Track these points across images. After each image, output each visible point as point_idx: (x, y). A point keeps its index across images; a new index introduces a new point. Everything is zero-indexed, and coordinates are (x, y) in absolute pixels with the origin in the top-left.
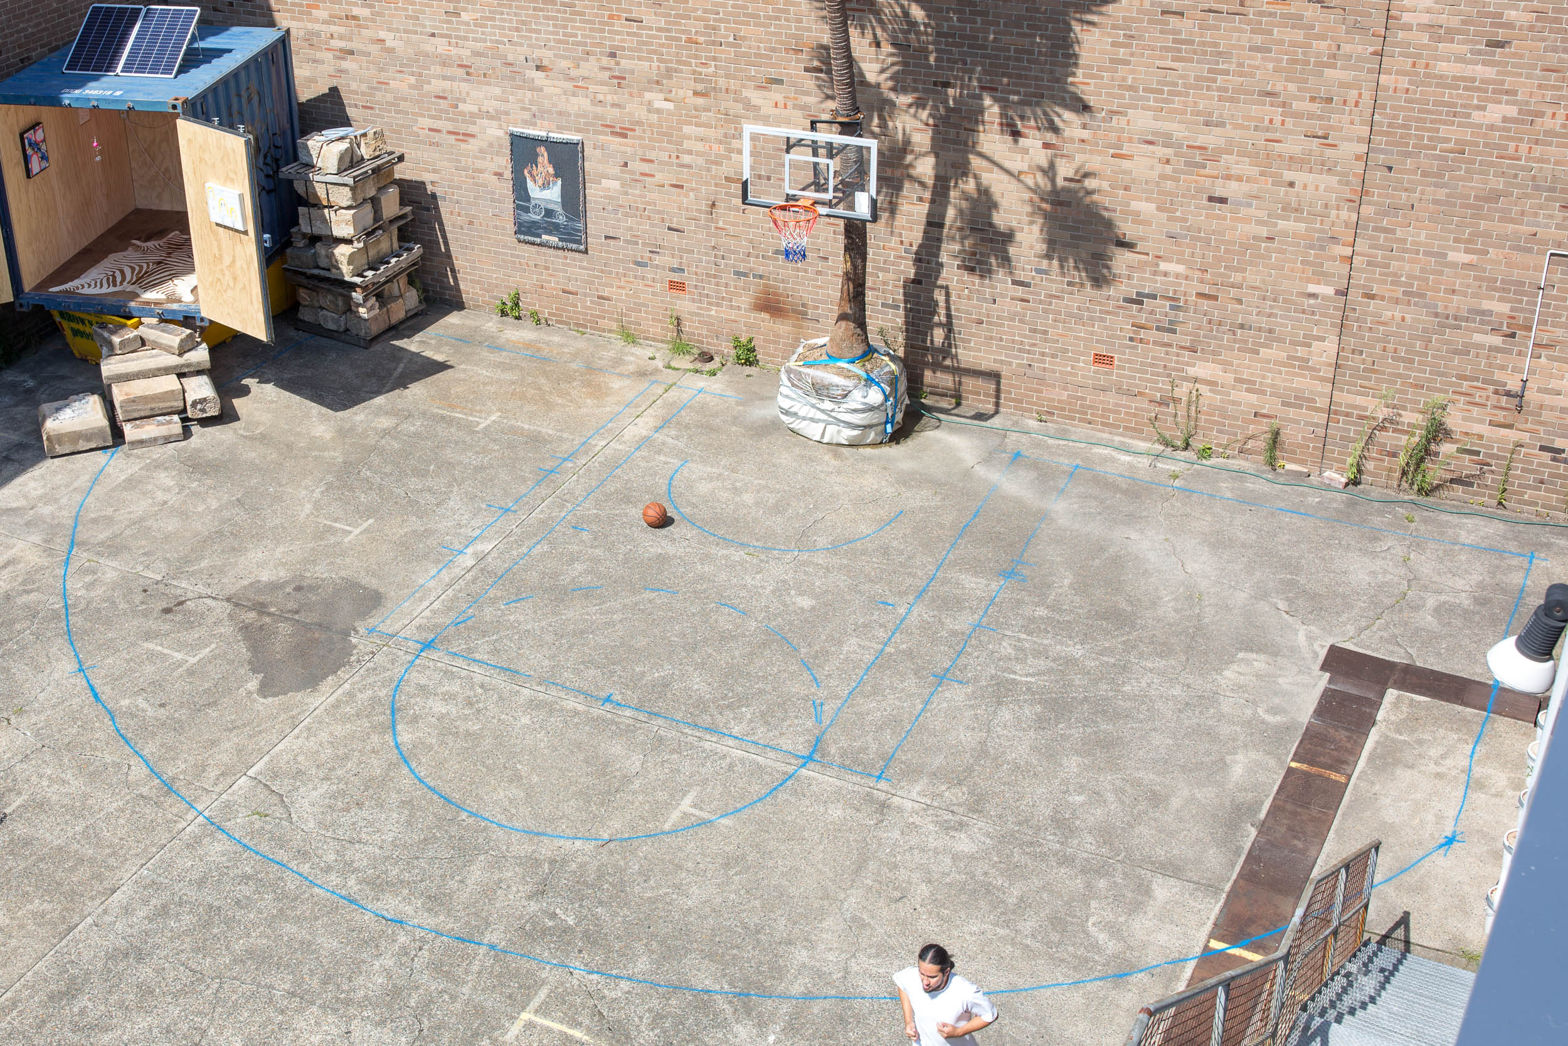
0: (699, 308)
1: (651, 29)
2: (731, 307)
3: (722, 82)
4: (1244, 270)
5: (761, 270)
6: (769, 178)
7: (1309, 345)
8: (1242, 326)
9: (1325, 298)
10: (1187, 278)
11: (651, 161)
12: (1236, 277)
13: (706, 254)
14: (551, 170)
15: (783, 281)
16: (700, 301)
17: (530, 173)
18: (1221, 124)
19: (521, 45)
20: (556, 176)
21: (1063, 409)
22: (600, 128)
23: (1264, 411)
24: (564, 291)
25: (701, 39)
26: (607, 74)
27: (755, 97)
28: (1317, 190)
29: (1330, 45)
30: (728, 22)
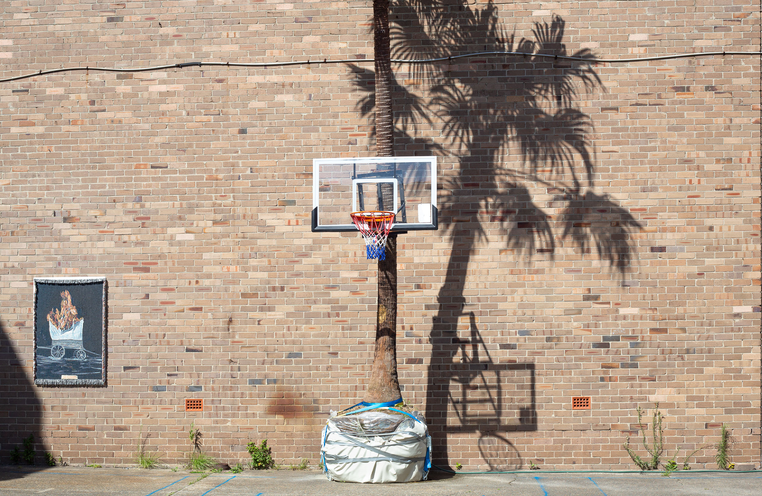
0: (217, 422)
1: (175, 172)
2: (247, 416)
3: (240, 210)
4: (684, 304)
5: (275, 375)
6: (282, 289)
7: (739, 358)
8: (688, 351)
9: (747, 315)
10: (641, 318)
11: (172, 290)
12: (679, 310)
13: (223, 369)
14: (74, 311)
15: (296, 382)
16: (217, 415)
17: (53, 317)
18: (654, 189)
19: (50, 201)
20: (79, 316)
21: (551, 455)
22: (124, 266)
23: (713, 421)
24: (81, 429)
25: (221, 176)
26: (131, 217)
27: (270, 219)
28: (729, 230)
29: (725, 120)
30: (246, 158)
